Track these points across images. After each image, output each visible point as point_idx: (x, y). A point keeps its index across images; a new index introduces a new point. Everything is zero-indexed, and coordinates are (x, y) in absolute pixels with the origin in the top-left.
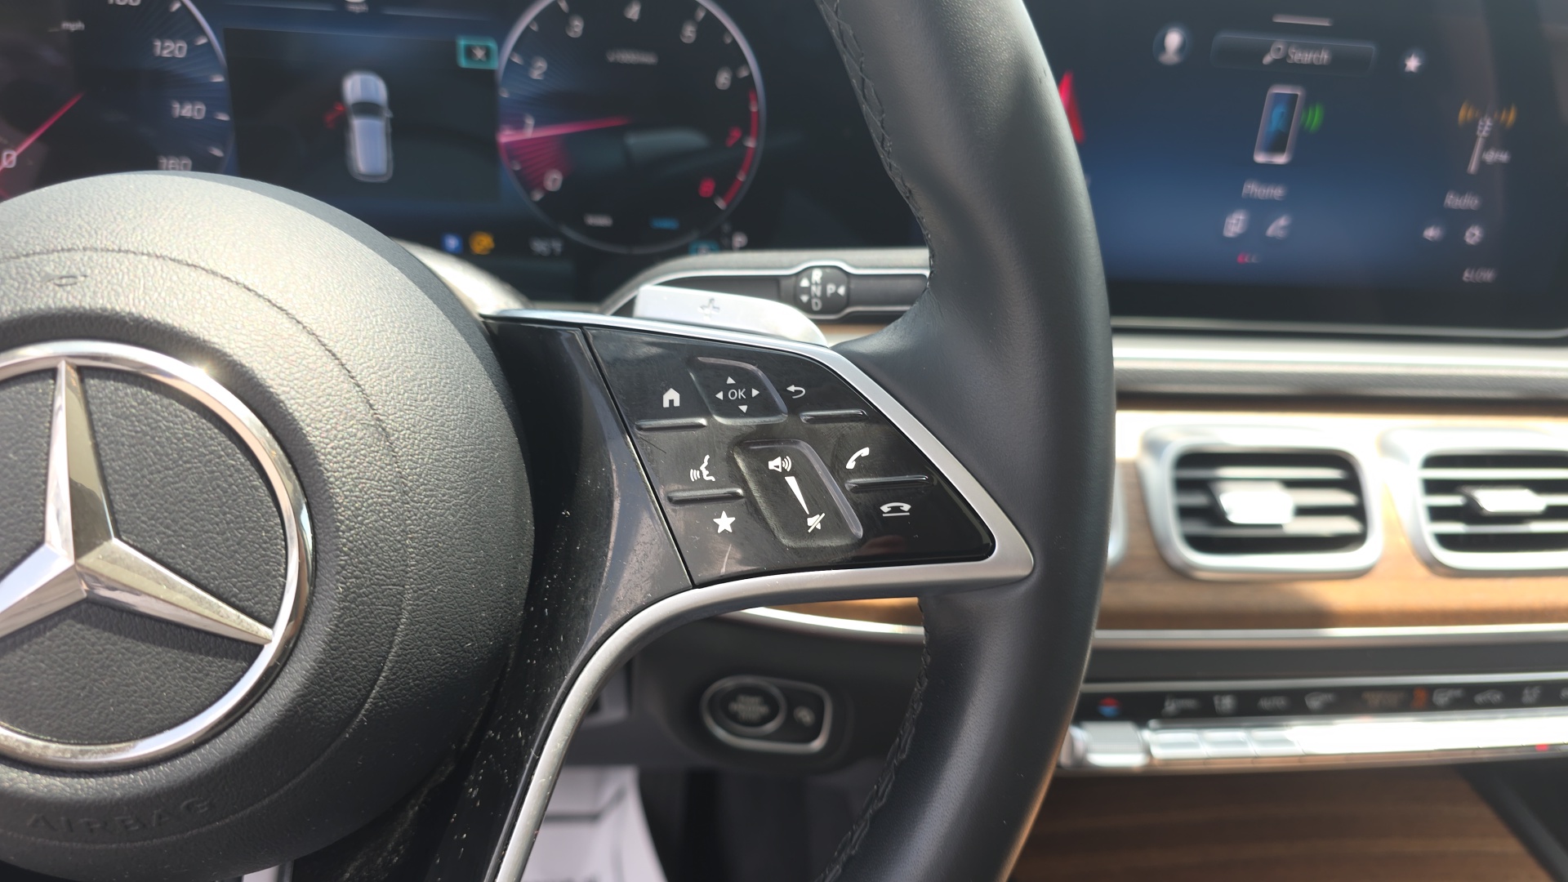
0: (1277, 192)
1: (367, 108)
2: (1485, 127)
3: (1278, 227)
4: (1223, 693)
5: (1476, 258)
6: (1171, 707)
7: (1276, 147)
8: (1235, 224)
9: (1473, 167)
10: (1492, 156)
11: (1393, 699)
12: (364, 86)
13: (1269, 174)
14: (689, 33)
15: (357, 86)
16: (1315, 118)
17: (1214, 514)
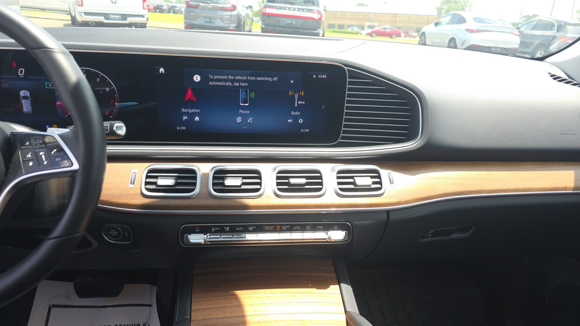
0: (248, 112)
1: (25, 98)
2: (297, 96)
3: (250, 120)
4: (226, 226)
5: (303, 126)
6: (213, 230)
7: (245, 102)
8: (239, 120)
9: (296, 105)
10: (300, 102)
11: (271, 228)
12: (25, 93)
13: (244, 108)
14: (98, 80)
15: (22, 93)
16: (253, 95)
17: (223, 184)
